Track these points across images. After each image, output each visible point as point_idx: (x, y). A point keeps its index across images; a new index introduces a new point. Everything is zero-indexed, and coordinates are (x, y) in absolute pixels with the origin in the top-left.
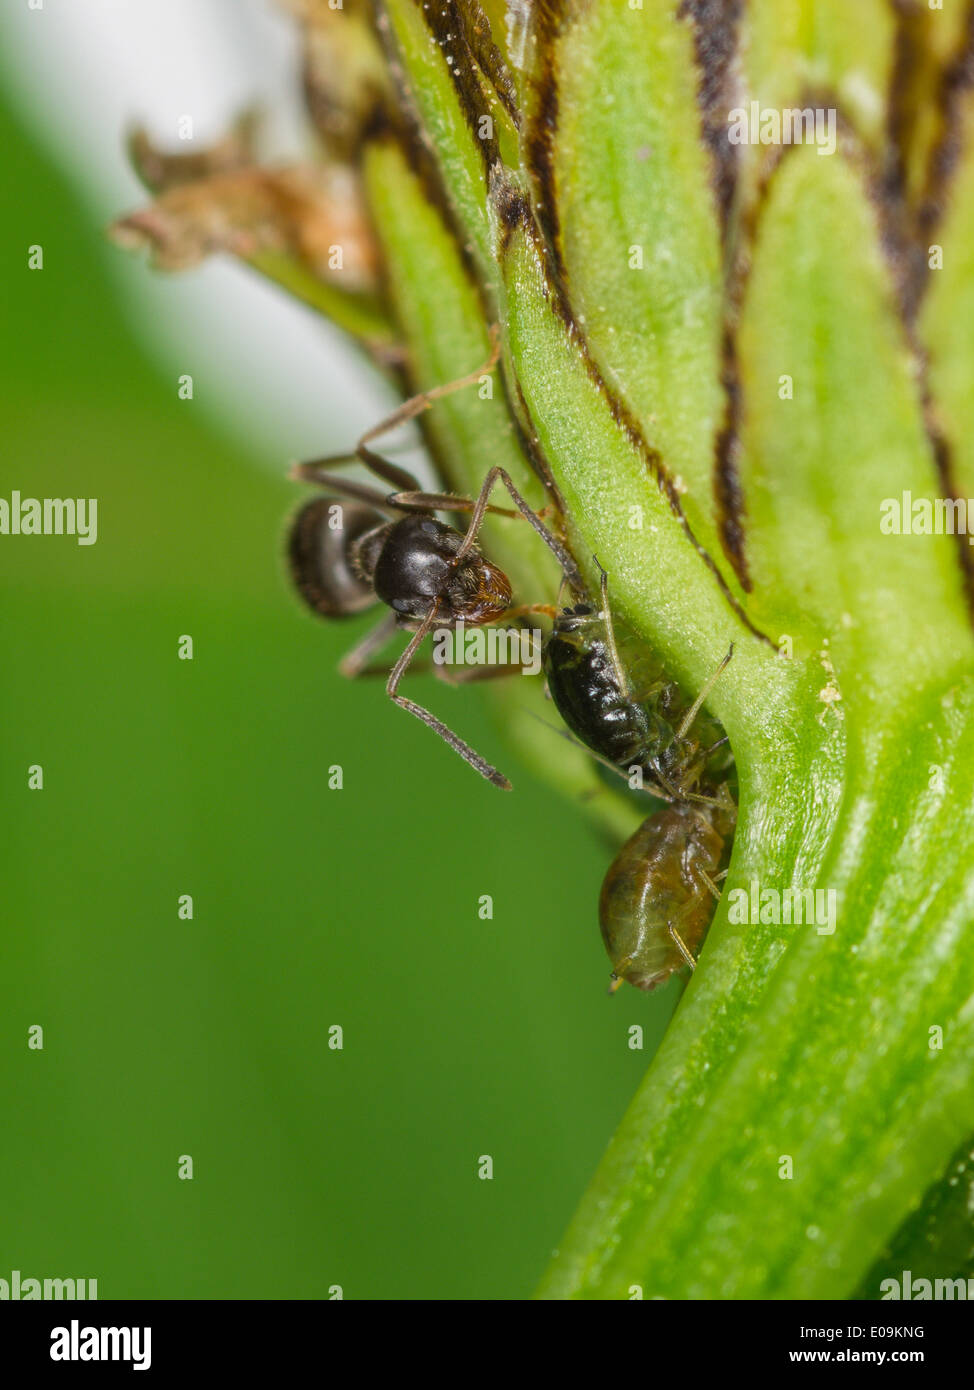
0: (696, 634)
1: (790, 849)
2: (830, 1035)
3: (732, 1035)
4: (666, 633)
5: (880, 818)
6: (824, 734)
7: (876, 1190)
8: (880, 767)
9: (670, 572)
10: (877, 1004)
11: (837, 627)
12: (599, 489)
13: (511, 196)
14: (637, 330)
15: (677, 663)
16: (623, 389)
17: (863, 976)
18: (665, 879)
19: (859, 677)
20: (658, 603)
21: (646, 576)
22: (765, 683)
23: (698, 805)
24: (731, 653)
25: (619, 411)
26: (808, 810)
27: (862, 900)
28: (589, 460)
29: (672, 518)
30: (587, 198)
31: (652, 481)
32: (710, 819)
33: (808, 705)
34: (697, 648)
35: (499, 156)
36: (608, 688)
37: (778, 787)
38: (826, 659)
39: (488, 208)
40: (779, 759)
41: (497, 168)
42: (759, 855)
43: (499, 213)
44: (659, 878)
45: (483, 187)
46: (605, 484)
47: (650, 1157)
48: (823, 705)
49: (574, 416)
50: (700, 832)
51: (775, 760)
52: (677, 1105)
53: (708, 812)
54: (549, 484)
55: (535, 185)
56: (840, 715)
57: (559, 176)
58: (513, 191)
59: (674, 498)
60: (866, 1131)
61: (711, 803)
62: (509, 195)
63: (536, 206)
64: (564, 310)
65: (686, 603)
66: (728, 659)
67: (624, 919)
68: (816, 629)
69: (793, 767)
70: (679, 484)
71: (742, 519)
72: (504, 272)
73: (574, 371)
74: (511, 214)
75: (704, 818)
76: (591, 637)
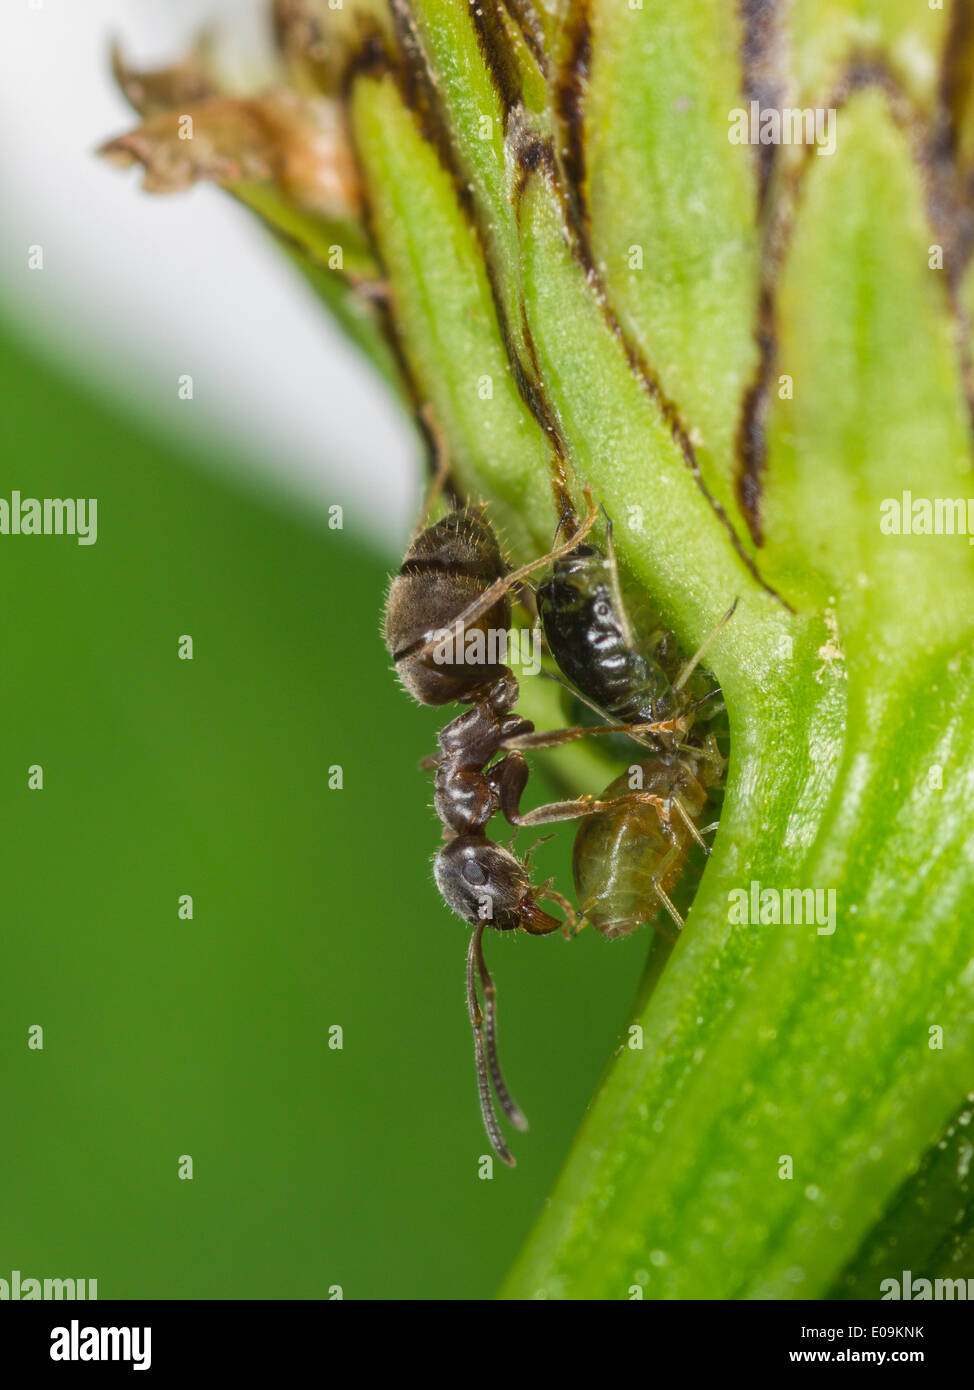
0: (697, 586)
1: (783, 805)
2: (830, 995)
3: (724, 989)
4: (668, 583)
5: (881, 779)
6: (821, 691)
7: (876, 1153)
8: (883, 728)
9: (678, 524)
10: (876, 966)
11: (848, 587)
12: (610, 437)
13: (530, 139)
14: (660, 280)
15: (673, 613)
16: (641, 339)
17: (861, 937)
18: (643, 824)
19: (869, 637)
20: (663, 553)
21: (652, 525)
22: (765, 637)
23: (684, 755)
24: (735, 607)
25: (635, 359)
26: (802, 767)
27: (862, 861)
28: (600, 407)
29: (685, 470)
30: (619, 147)
31: (666, 432)
32: (695, 769)
33: (806, 660)
34: (698, 600)
35: (521, 98)
36: (609, 633)
37: (773, 742)
38: (830, 617)
39: (506, 150)
40: (774, 715)
41: (518, 110)
42: (752, 810)
43: (517, 155)
44: (637, 824)
45: (500, 128)
46: (616, 432)
47: (644, 1111)
48: (821, 662)
49: (588, 363)
50: (683, 783)
51: (771, 715)
52: (672, 1058)
53: (694, 762)
54: (550, 429)
55: (562, 130)
56: (837, 672)
57: (589, 123)
58: (533, 135)
59: (689, 451)
60: (866, 1093)
61: (697, 753)
62: (528, 138)
63: (560, 150)
64: (584, 255)
65: (691, 555)
66: (731, 612)
67: (596, 859)
68: (826, 587)
69: (788, 724)
70: (695, 437)
71: (762, 476)
72: (518, 216)
73: (592, 318)
74: (530, 158)
75: (690, 768)
76: (596, 580)
